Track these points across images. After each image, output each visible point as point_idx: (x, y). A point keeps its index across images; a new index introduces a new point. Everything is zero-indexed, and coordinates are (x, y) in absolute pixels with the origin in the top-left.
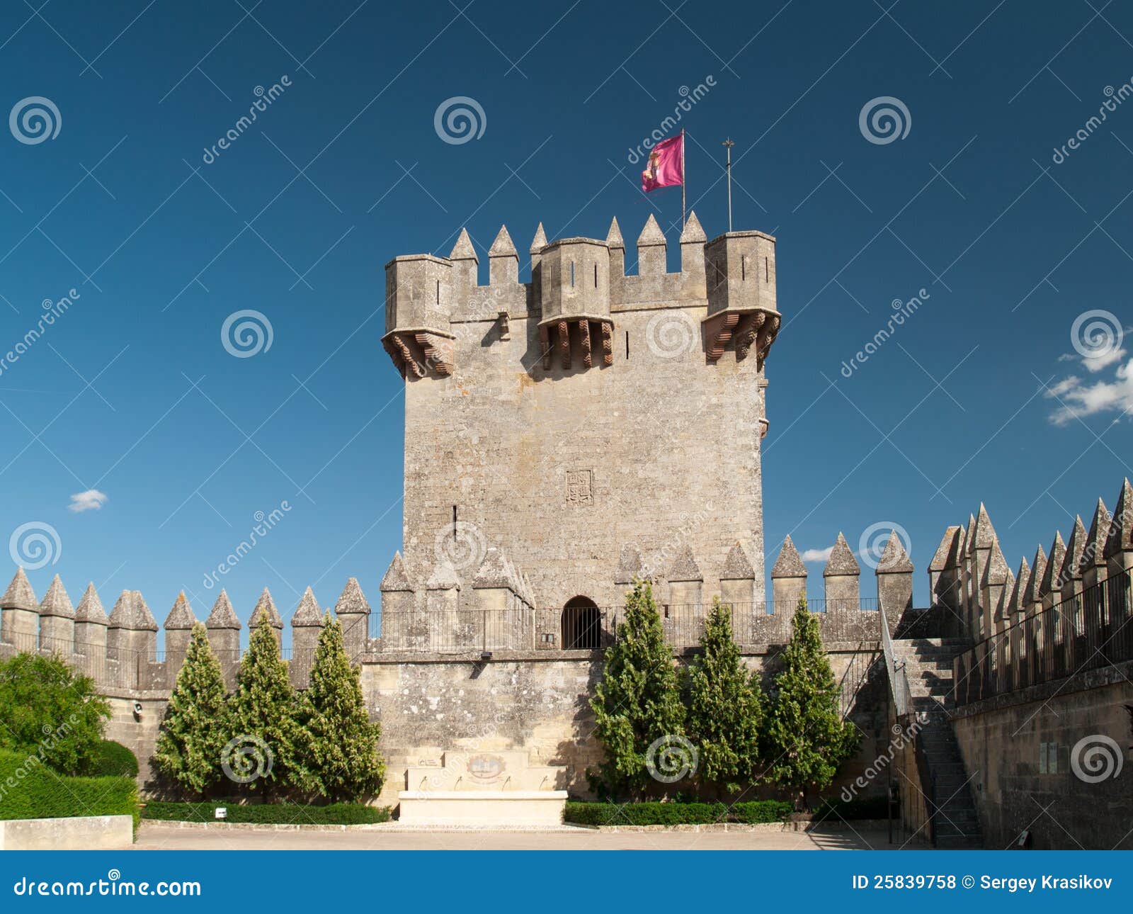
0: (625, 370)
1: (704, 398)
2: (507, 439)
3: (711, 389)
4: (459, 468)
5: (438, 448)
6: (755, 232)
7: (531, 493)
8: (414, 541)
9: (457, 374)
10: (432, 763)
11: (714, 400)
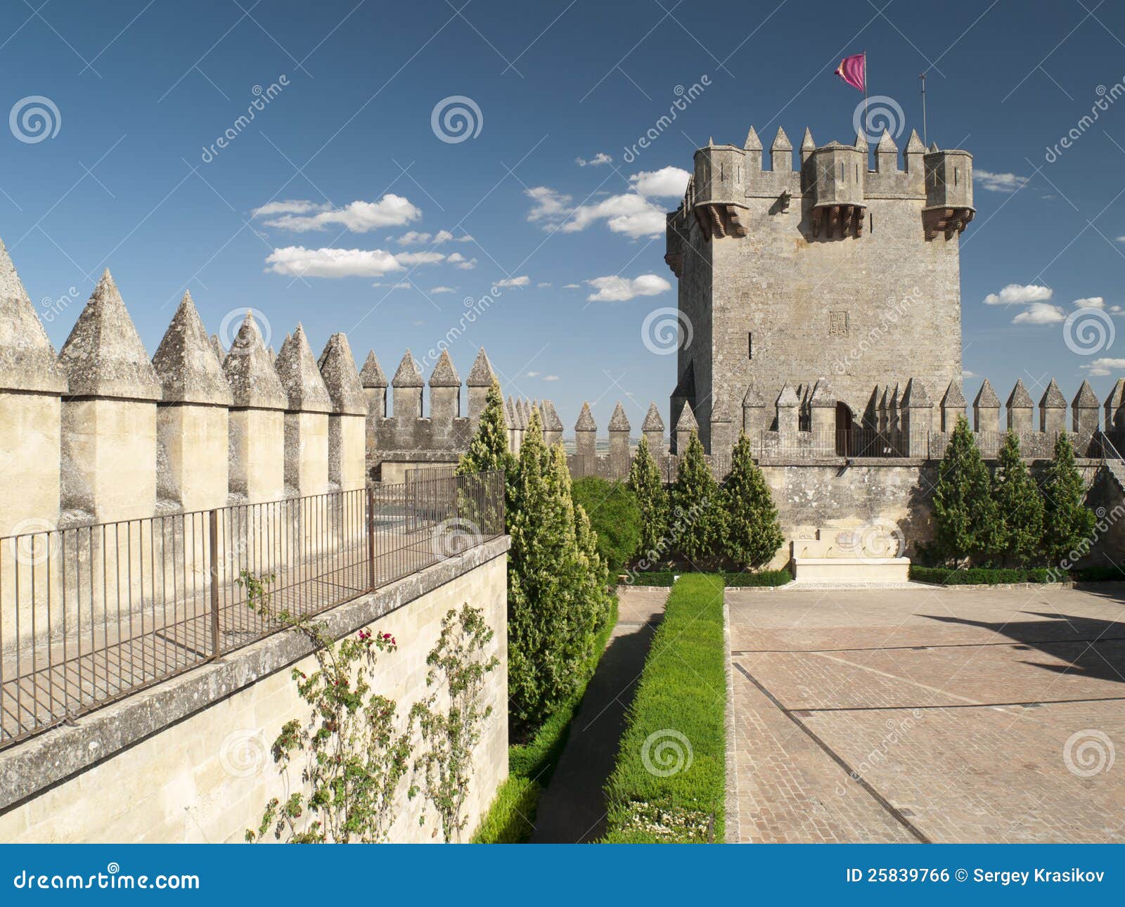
0: (870, 241)
1: (923, 265)
2: (788, 286)
3: (928, 259)
4: (753, 306)
5: (737, 290)
6: (963, 152)
7: (805, 326)
8: (720, 357)
9: (750, 235)
10: (810, 537)
11: (930, 267)
